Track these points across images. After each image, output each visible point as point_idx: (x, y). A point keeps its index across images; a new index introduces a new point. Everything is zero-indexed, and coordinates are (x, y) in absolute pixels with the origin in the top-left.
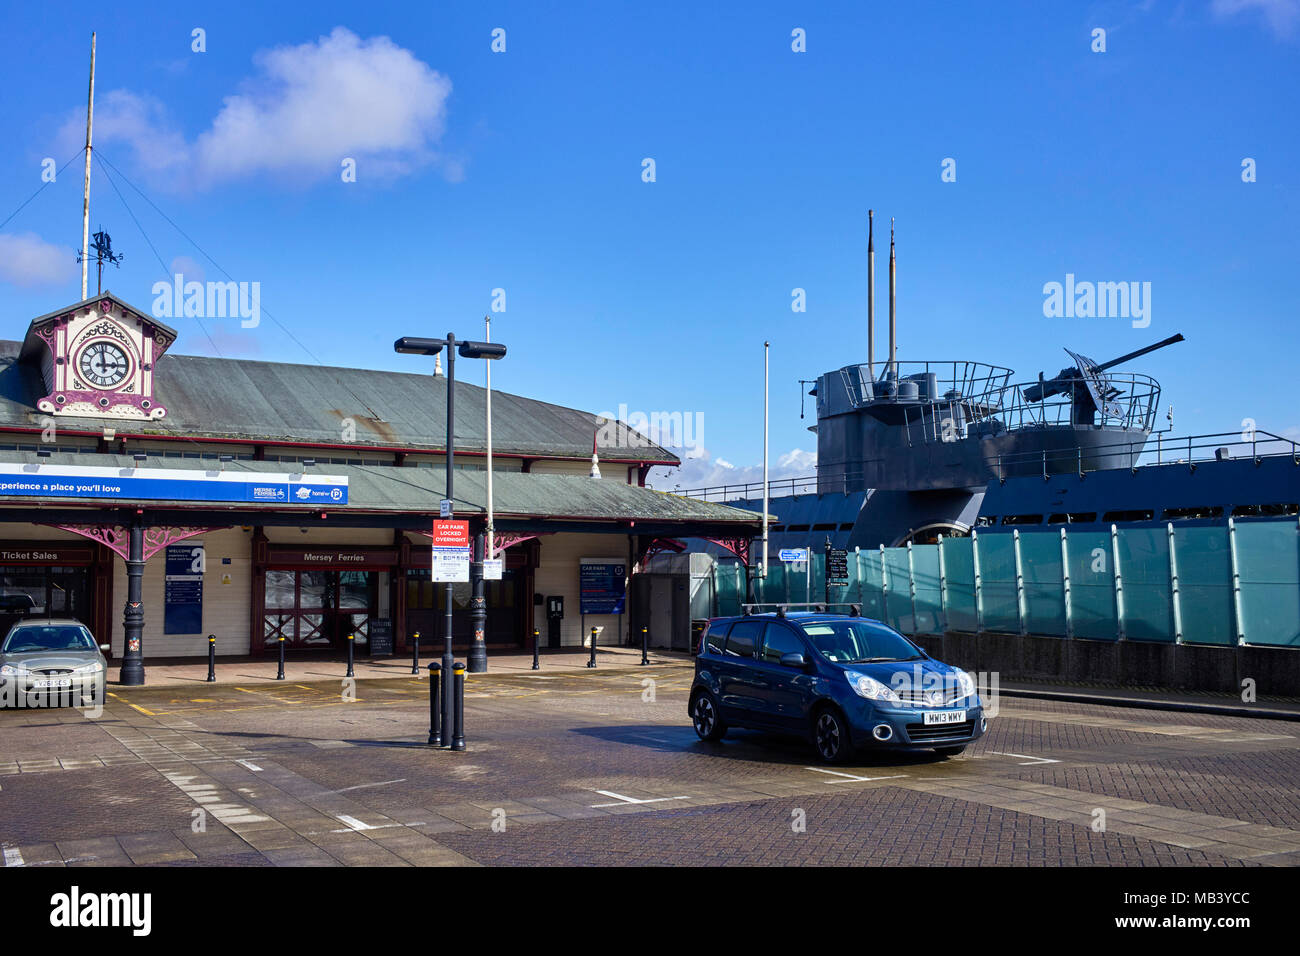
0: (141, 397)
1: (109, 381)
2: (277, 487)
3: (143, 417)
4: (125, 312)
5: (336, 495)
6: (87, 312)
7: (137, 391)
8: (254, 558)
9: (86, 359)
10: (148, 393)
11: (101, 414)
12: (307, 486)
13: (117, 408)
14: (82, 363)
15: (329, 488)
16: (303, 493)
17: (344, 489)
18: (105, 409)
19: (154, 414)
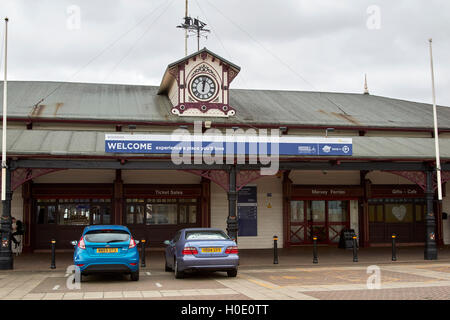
0: (222, 105)
1: (206, 97)
2: (311, 145)
3: (223, 115)
4: (215, 58)
5: (345, 150)
6: (195, 60)
7: (220, 101)
8: (284, 193)
9: (195, 85)
10: (226, 102)
11: (202, 115)
12: (328, 145)
13: (210, 111)
14: (192, 88)
15: (341, 146)
16: (327, 149)
17: (350, 146)
18: (204, 112)
19: (230, 113)
